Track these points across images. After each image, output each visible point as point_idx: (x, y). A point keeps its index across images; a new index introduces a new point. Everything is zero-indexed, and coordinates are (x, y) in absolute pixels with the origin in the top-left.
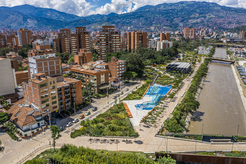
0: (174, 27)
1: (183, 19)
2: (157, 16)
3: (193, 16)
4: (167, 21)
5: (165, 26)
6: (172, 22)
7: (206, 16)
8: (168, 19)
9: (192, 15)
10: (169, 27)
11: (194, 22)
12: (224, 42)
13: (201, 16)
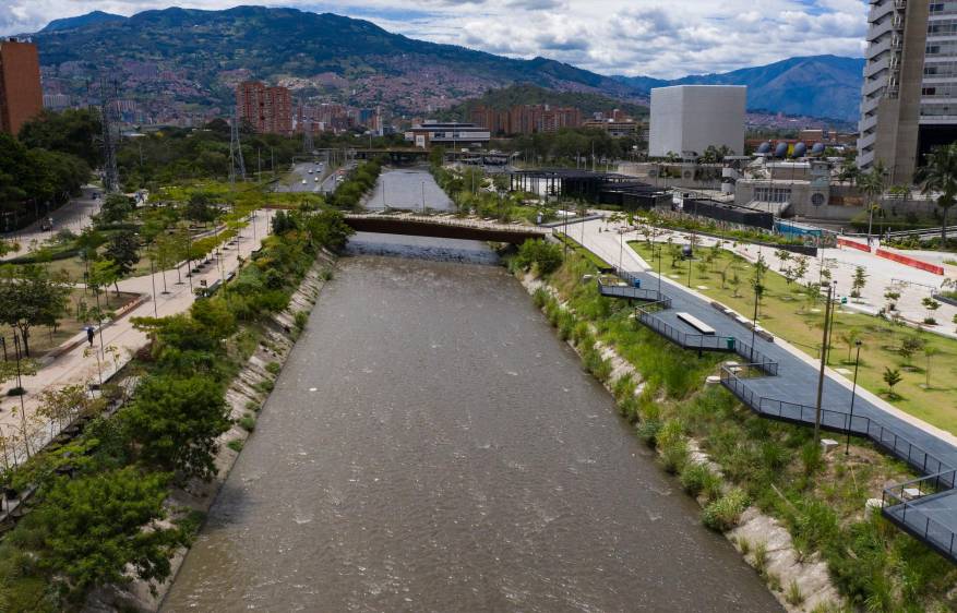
0: (218, 105)
1: (254, 75)
2: (141, 59)
3: (292, 63)
4: (189, 82)
5: (180, 99)
6: (211, 86)
7: (343, 66)
8: (192, 74)
9: (289, 61)
10: (196, 105)
11: (301, 86)
12: (418, 144)
13: (322, 65)
